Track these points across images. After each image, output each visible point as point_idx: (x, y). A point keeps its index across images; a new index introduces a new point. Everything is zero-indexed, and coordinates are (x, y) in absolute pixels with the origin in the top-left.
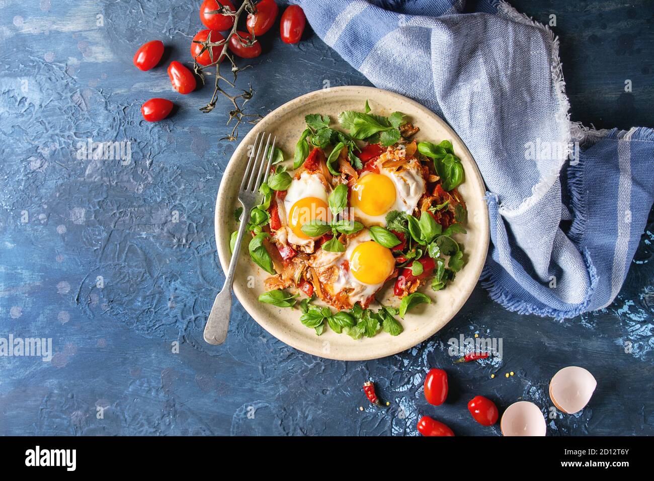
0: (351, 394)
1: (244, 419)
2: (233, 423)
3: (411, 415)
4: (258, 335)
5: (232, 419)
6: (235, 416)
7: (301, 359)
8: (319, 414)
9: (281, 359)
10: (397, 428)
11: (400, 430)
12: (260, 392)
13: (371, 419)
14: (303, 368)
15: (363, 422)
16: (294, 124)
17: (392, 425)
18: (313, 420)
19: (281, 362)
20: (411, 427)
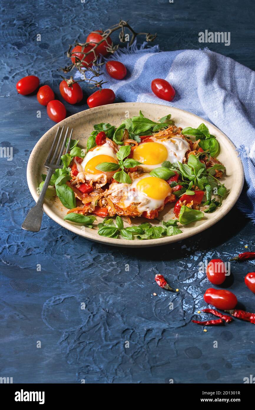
0: (145, 286)
1: (53, 306)
2: (43, 309)
3: (198, 297)
4: (63, 254)
5: (43, 306)
6: (45, 304)
7: (100, 267)
8: (119, 300)
9: (83, 268)
10: (187, 306)
11: (190, 306)
12: (66, 289)
13: (163, 300)
14: (102, 273)
15: (157, 303)
16: (85, 130)
17: (182, 303)
18: (114, 304)
19: (83, 270)
20: (199, 304)
